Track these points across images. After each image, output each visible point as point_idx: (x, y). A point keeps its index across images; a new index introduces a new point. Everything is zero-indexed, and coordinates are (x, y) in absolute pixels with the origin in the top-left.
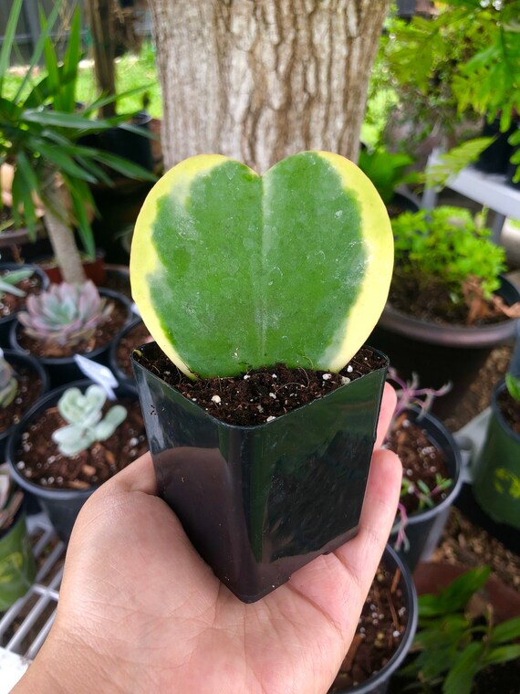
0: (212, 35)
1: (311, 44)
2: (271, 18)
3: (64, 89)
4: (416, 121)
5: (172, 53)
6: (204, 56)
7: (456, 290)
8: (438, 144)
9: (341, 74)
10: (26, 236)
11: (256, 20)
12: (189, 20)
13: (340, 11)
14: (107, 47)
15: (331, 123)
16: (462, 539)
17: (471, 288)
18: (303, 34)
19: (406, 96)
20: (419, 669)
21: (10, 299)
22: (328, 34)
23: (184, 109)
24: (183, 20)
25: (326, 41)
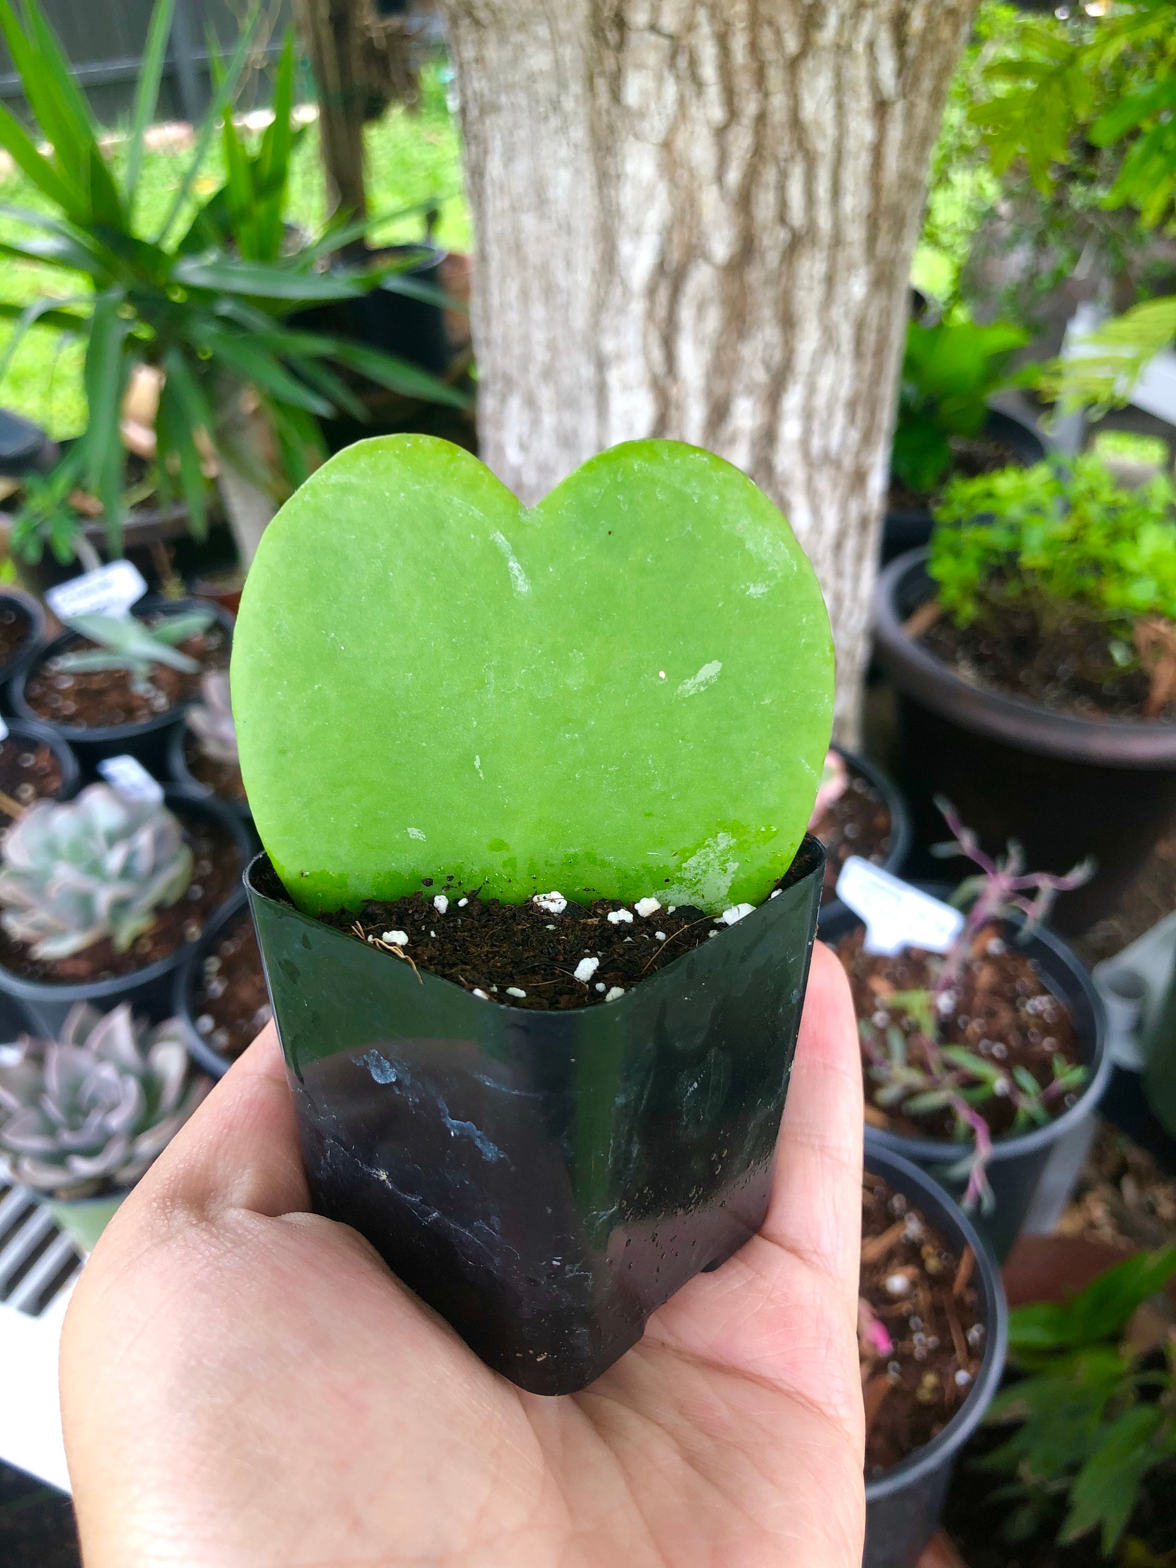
0: (582, 112)
1: (796, 122)
2: (709, 72)
3: (261, 210)
4: (1040, 243)
5: (497, 145)
6: (564, 152)
7: (1122, 634)
8: (1090, 293)
9: (862, 182)
10: (181, 523)
11: (678, 78)
12: (532, 78)
13: (860, 47)
14: (348, 101)
15: (840, 289)
16: (1129, 1188)
17: (1153, 637)
18: (778, 101)
19: (1017, 184)
20: (1022, 1456)
21: (164, 676)
22: (832, 101)
23: (522, 262)
24: (518, 76)
25: (828, 115)
